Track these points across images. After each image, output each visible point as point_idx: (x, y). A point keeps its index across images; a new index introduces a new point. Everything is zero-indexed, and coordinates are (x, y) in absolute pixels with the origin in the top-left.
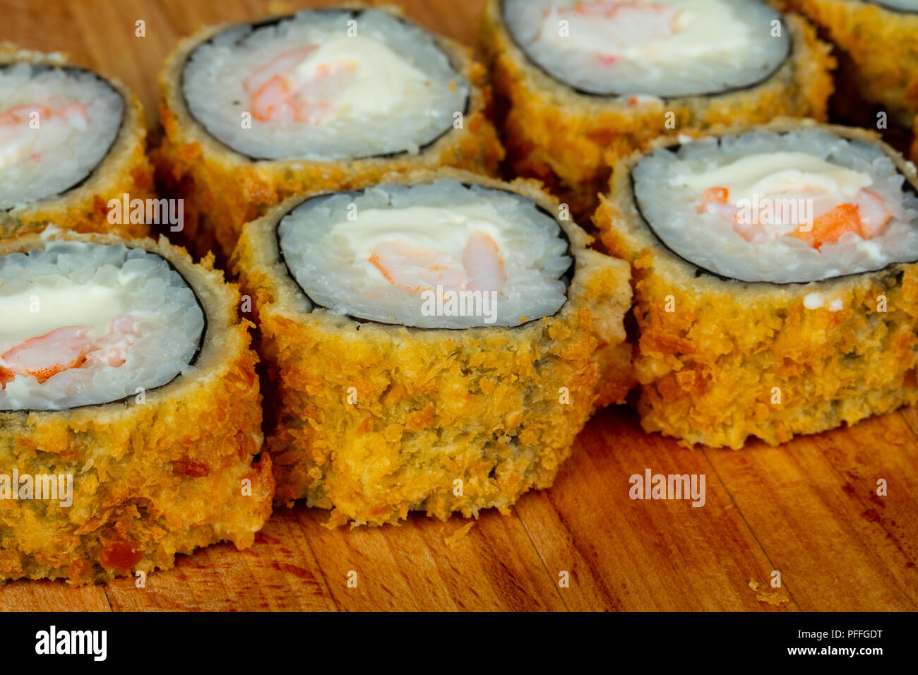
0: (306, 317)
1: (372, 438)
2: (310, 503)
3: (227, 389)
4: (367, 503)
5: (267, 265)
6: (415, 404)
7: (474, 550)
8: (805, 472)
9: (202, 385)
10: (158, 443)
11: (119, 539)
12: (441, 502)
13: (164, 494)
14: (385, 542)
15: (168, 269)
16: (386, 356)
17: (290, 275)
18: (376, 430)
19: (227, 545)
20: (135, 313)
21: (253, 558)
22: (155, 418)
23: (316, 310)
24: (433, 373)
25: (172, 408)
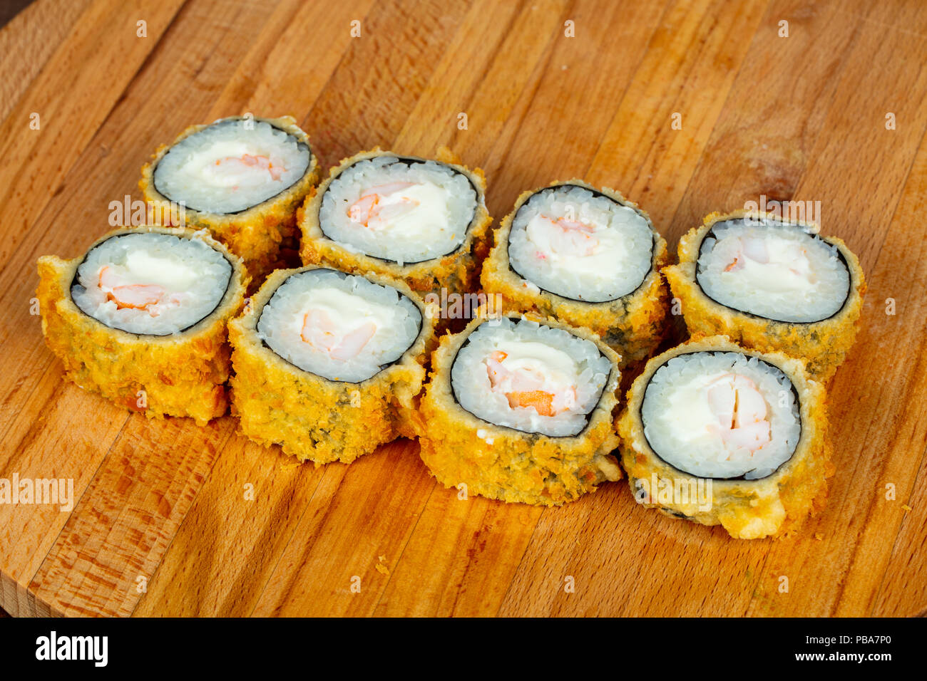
1: (257, 402)
4: (254, 432)
7: (290, 477)
8: (469, 515)
9: (175, 344)
11: (134, 396)
13: (152, 385)
18: (258, 399)
19: (192, 420)
20: (190, 293)
23: (253, 330)
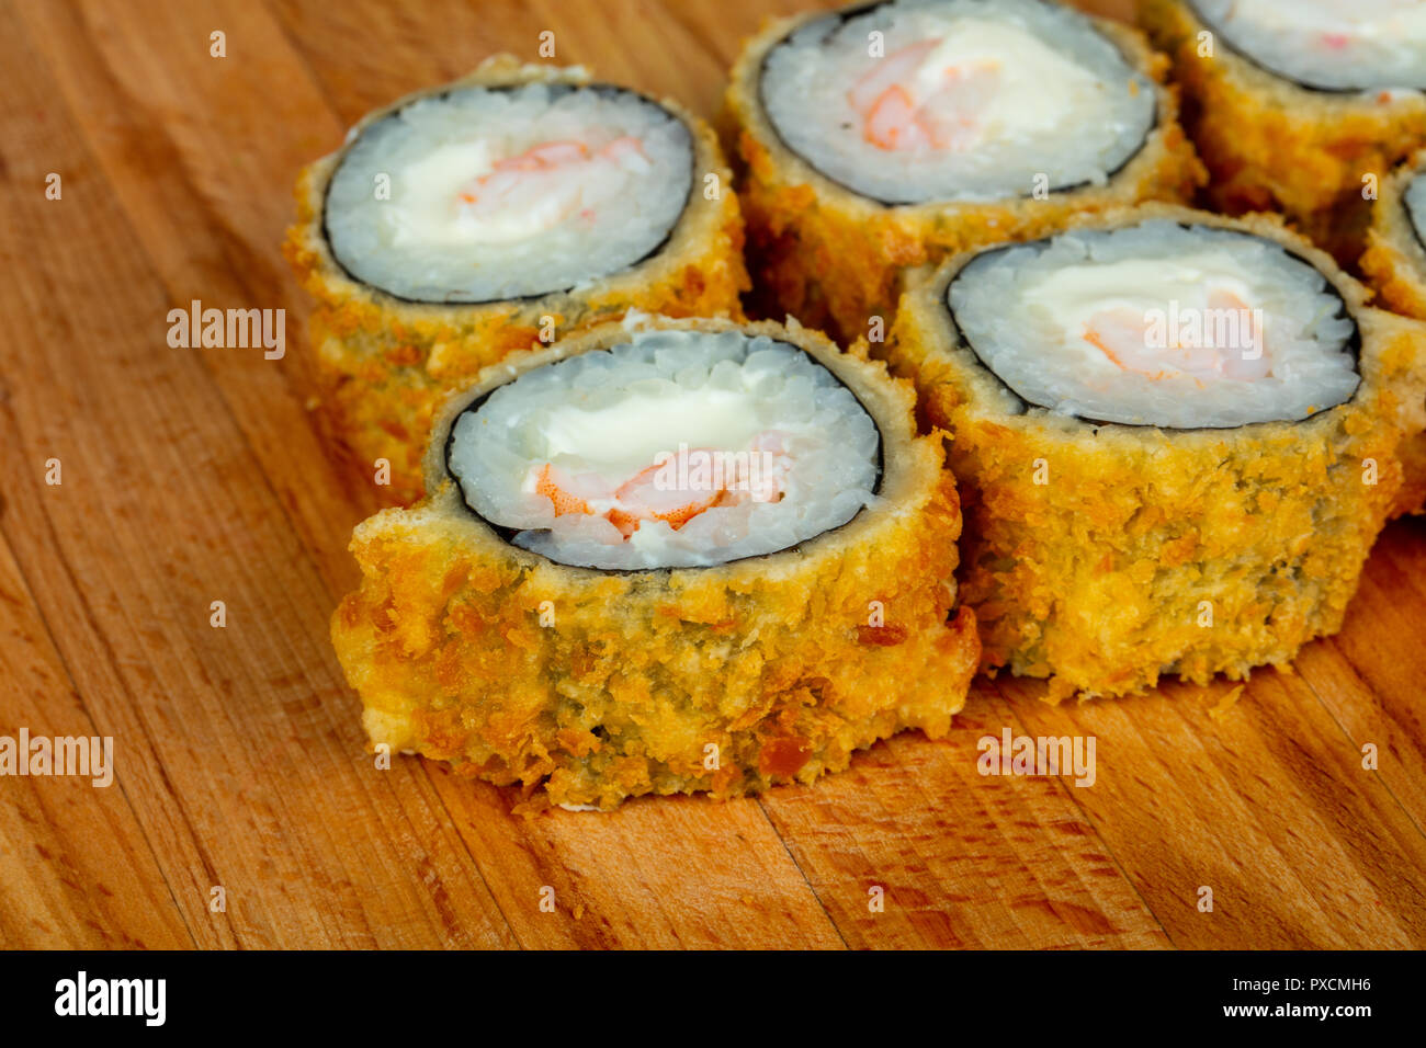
0: (1021, 421)
1: (1112, 579)
2: (1017, 670)
3: (928, 525)
4: (1104, 668)
5: (948, 351)
6: (1172, 532)
7: (1250, 723)
9: (897, 522)
10: (845, 604)
11: (782, 734)
12: (1203, 661)
13: (845, 672)
14: (1126, 719)
15: (808, 363)
16: (1137, 469)
17: (981, 364)
18: (1117, 569)
19: (915, 733)
20: (780, 426)
21: (952, 750)
22: (841, 571)
23: (1032, 411)
24: (1199, 489)
25: (863, 555)
